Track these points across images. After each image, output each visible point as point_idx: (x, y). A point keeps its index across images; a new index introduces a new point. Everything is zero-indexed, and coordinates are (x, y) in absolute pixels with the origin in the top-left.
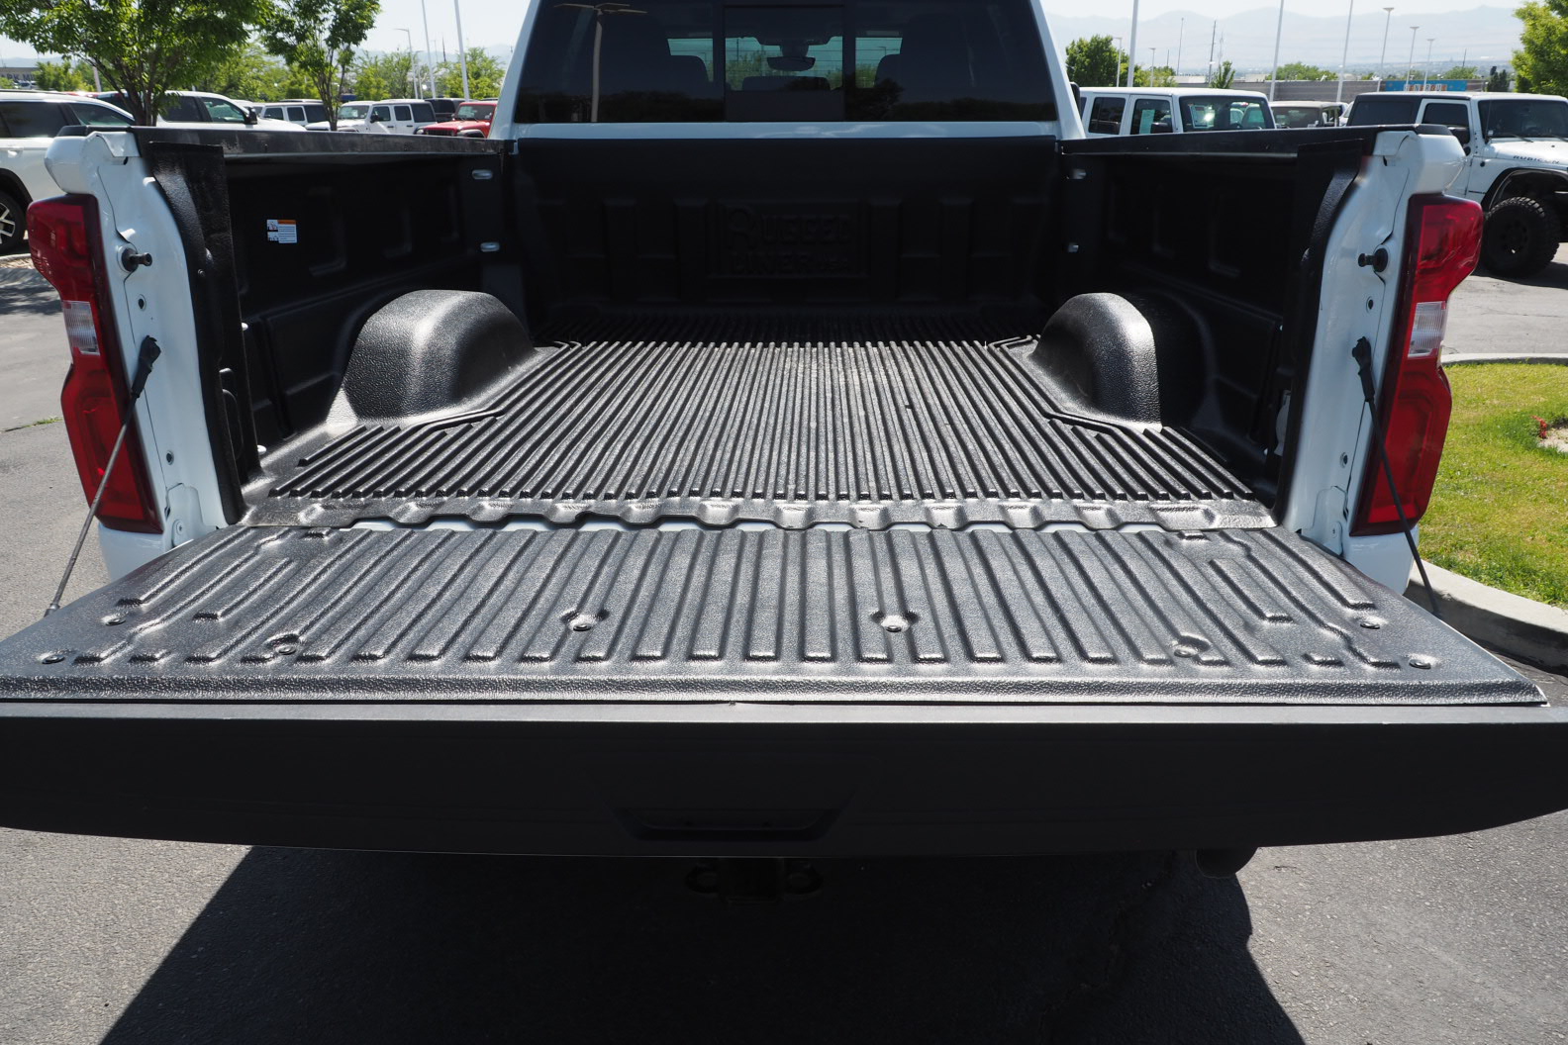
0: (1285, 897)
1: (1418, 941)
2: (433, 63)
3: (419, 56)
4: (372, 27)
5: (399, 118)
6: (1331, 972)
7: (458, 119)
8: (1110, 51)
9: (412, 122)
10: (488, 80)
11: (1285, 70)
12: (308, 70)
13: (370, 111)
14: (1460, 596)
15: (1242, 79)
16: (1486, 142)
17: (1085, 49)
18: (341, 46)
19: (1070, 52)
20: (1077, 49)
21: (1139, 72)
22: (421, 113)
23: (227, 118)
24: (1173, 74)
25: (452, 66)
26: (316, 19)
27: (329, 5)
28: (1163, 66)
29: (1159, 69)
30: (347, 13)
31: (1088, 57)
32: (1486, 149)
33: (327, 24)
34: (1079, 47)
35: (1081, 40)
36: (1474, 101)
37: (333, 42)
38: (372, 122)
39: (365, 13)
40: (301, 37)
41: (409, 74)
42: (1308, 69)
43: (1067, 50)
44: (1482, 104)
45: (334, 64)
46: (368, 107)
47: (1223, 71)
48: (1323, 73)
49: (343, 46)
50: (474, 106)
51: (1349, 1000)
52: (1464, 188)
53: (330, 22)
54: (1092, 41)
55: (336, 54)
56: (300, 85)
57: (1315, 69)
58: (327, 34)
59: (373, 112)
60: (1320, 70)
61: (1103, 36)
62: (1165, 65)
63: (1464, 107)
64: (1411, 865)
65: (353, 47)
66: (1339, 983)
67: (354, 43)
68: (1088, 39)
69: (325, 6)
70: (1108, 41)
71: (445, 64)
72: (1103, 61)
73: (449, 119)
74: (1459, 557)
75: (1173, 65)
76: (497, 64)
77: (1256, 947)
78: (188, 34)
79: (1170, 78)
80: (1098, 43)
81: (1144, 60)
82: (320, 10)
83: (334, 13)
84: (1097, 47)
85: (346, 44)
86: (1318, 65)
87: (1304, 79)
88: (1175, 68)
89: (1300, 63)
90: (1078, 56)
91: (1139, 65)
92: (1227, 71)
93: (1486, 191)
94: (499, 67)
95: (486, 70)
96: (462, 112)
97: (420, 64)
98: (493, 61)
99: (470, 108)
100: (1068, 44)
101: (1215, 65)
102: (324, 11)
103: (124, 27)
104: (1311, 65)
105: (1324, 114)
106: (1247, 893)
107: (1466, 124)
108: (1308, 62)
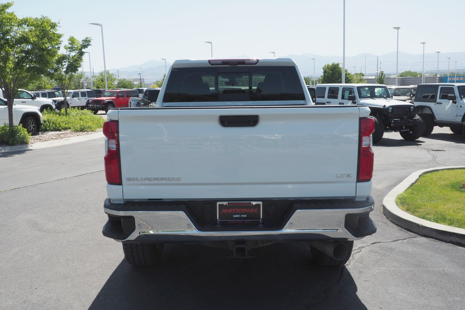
0: (366, 285)
1: (396, 292)
2: (89, 76)
3: (86, 74)
4: (80, 67)
5: (82, 96)
6: (375, 298)
7: (104, 96)
8: (339, 68)
9: (87, 97)
10: (111, 82)
11: (405, 73)
12: (57, 81)
13: (72, 94)
14: (424, 225)
15: (389, 77)
16: (461, 99)
17: (330, 68)
18: (69, 73)
19: (324, 69)
20: (327, 68)
21: (350, 75)
22: (90, 94)
23: (25, 97)
24: (363, 75)
25: (97, 77)
26: (62, 64)
27: (66, 60)
28: (360, 72)
29: (358, 74)
30: (72, 62)
31: (331, 70)
32: (461, 102)
33: (65, 66)
34: (327, 67)
35: (328, 65)
36: (456, 86)
37: (66, 72)
38: (72, 98)
39: (78, 63)
40: (56, 70)
41: (81, 80)
42: (413, 73)
43: (323, 68)
44: (459, 87)
45: (67, 79)
46: (71, 92)
47: (381, 74)
48: (419, 74)
49: (70, 73)
50: (110, 92)
51: (378, 302)
52: (456, 115)
53: (66, 65)
54: (332, 65)
55: (68, 76)
56: (42, 85)
57: (416, 73)
58: (65, 70)
59: (73, 94)
60: (418, 73)
61: (336, 63)
62: (361, 72)
63: (453, 88)
64: (399, 280)
65: (73, 74)
66: (376, 299)
67: (74, 72)
68: (330, 64)
69: (65, 60)
70: (338, 65)
71: (94, 77)
72: (337, 71)
73: (101, 96)
74: (427, 216)
75: (363, 72)
76: (114, 76)
77: (358, 293)
78: (28, 72)
79: (362, 77)
80: (335, 65)
81: (352, 71)
82: (63, 62)
83: (68, 63)
84: (334, 67)
85: (71, 73)
86: (417, 71)
87: (412, 76)
88: (364, 73)
89: (410, 71)
90: (327, 70)
91: (350, 73)
92: (382, 74)
93: (463, 115)
94: (114, 77)
95: (110, 78)
96: (106, 94)
97: (85, 76)
98: (112, 75)
99: (109, 92)
100: (323, 66)
101: (379, 72)
102: (65, 62)
103: (8, 70)
104: (414, 71)
105: (412, 90)
106: (357, 285)
107: (454, 93)
108: (413, 70)
